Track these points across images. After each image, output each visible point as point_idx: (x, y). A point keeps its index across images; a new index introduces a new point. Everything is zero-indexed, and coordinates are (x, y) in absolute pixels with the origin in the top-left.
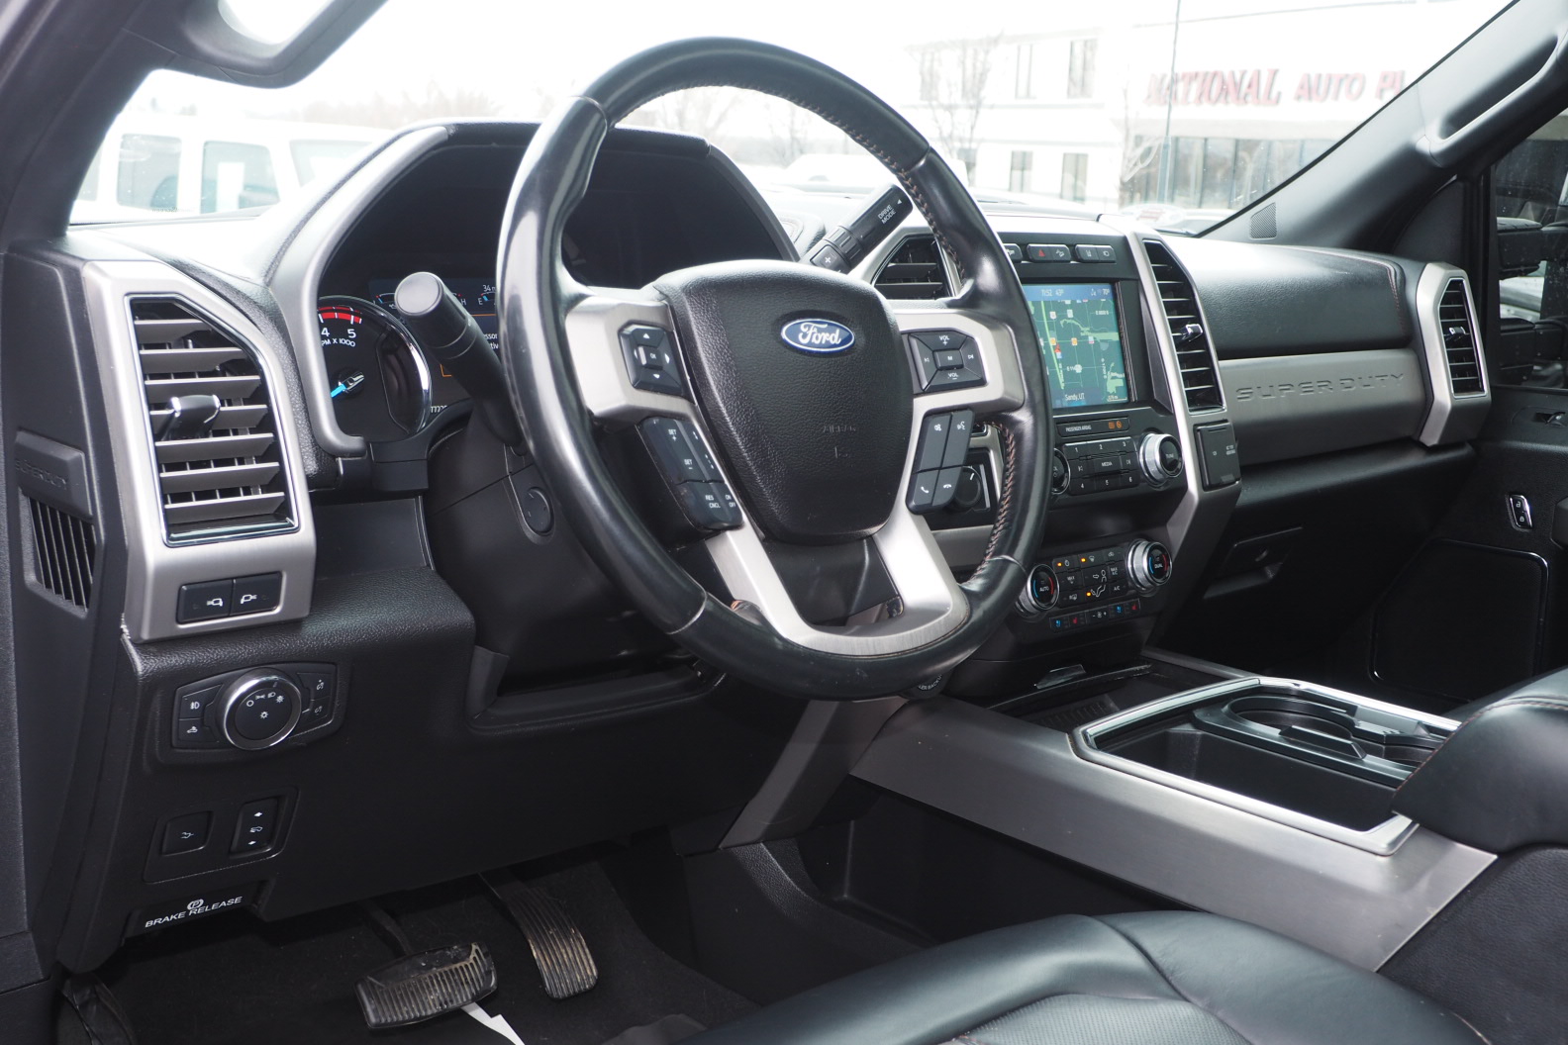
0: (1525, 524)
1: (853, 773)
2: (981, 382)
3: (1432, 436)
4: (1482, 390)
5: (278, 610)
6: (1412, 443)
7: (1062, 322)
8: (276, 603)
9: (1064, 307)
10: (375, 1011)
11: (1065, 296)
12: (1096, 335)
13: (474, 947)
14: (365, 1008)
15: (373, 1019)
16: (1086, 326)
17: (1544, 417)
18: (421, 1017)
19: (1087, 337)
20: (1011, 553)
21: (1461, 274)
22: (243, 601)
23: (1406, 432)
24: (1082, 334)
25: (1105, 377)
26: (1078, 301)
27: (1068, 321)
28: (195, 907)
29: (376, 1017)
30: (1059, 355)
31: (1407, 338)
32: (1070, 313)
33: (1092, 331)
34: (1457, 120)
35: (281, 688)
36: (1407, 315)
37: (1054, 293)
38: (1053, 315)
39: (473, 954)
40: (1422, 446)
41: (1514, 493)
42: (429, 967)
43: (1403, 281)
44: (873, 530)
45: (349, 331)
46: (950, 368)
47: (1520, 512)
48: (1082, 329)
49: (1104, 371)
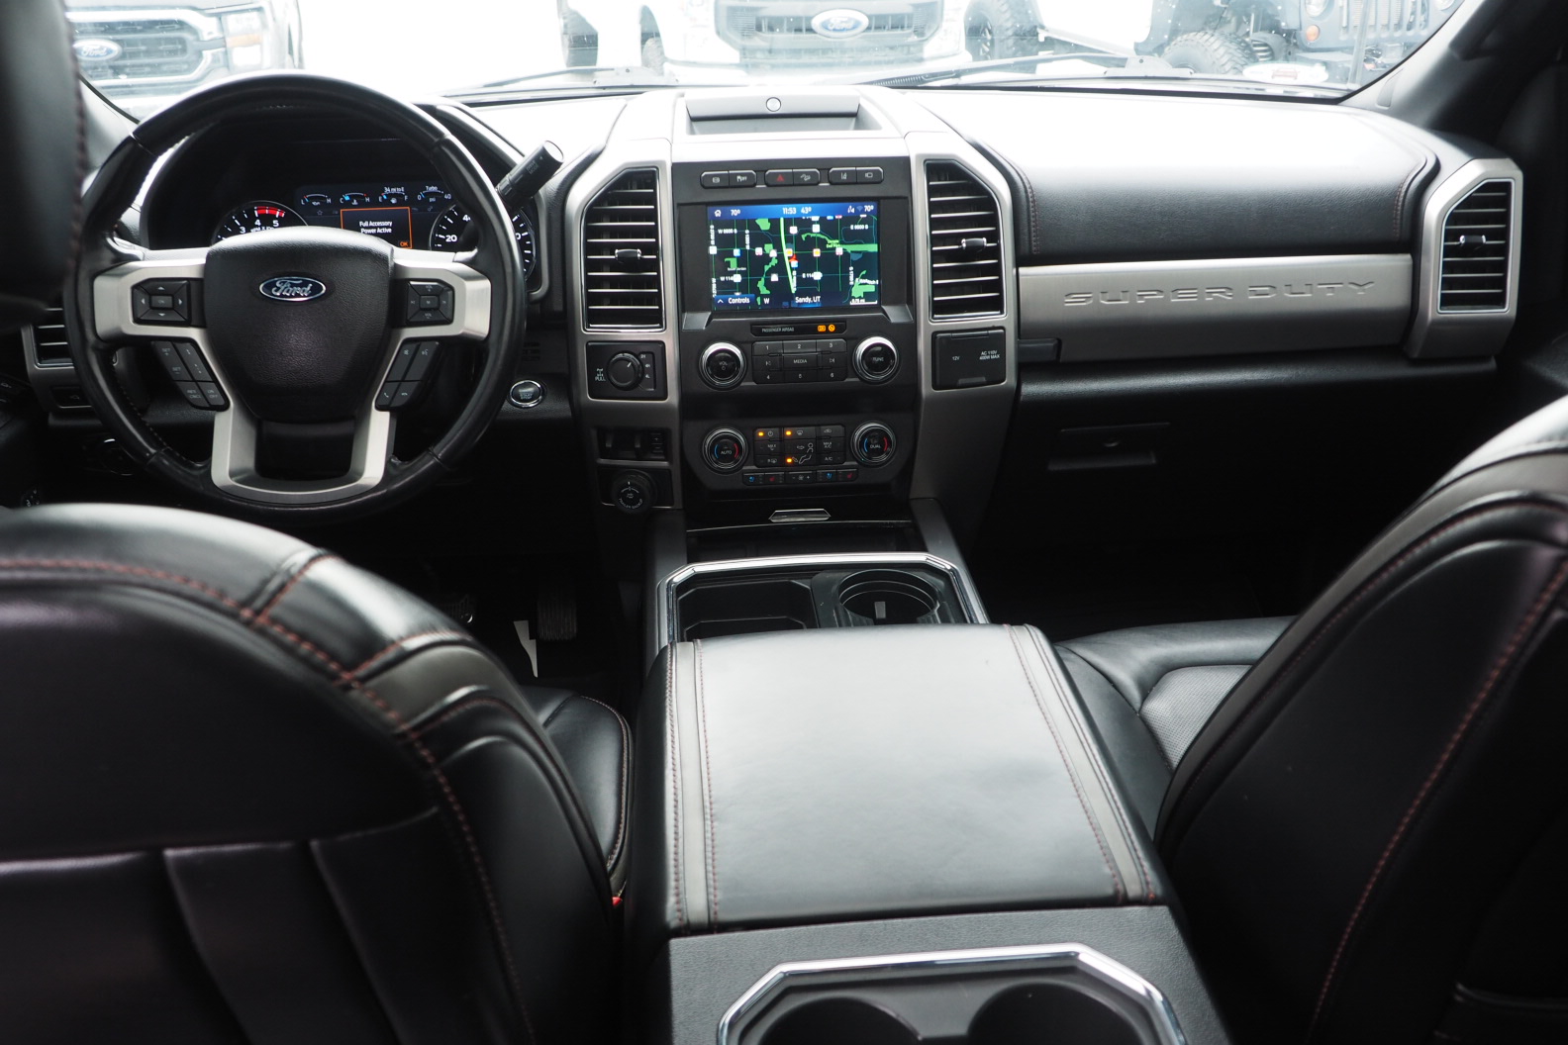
2: (448, 321)
7: (804, 237)
9: (810, 223)
11: (812, 213)
12: (845, 247)
16: (834, 239)
19: (834, 249)
24: (828, 246)
25: (851, 283)
26: (830, 218)
27: (812, 235)
30: (795, 264)
32: (816, 228)
33: (842, 243)
37: (798, 211)
38: (794, 230)
45: (274, 222)
46: (428, 310)
48: (829, 241)
49: (851, 278)
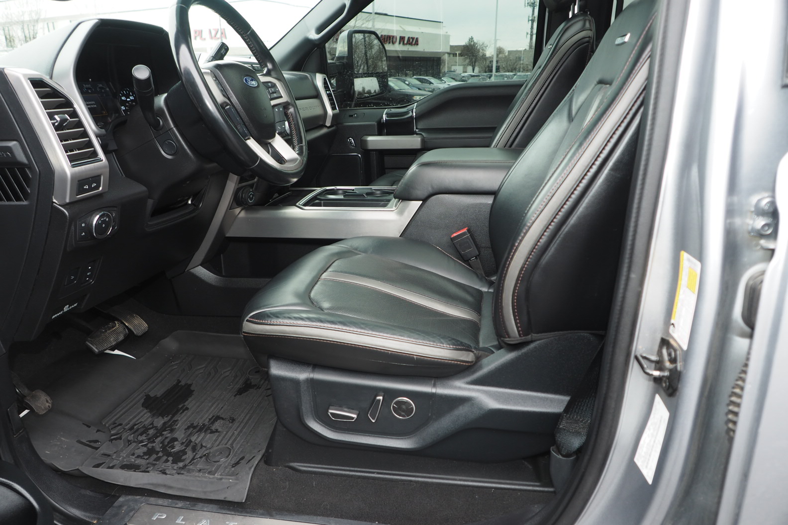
0: (353, 146)
1: (228, 235)
2: (281, 97)
3: (328, 124)
4: (336, 109)
5: (101, 188)
6: (323, 126)
8: (100, 187)
10: (96, 348)
13: (116, 322)
14: (93, 348)
15: (96, 350)
17: (351, 116)
18: (111, 346)
20: (302, 144)
21: (325, 75)
22: (93, 186)
23: (321, 123)
28: (66, 309)
29: (98, 349)
31: (317, 96)
34: (319, 30)
35: (108, 216)
36: (316, 88)
39: (117, 325)
40: (326, 127)
41: (348, 138)
42: (106, 331)
43: (312, 79)
44: (270, 141)
46: (273, 93)
47: (351, 143)
